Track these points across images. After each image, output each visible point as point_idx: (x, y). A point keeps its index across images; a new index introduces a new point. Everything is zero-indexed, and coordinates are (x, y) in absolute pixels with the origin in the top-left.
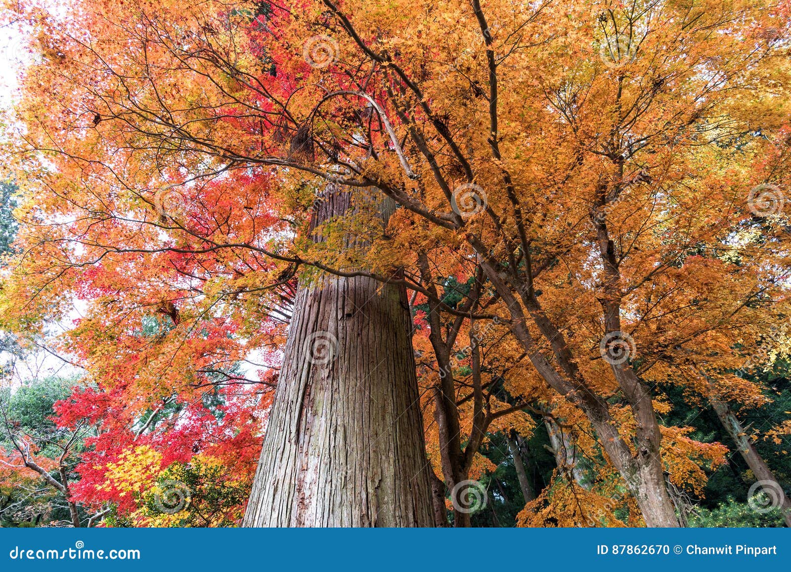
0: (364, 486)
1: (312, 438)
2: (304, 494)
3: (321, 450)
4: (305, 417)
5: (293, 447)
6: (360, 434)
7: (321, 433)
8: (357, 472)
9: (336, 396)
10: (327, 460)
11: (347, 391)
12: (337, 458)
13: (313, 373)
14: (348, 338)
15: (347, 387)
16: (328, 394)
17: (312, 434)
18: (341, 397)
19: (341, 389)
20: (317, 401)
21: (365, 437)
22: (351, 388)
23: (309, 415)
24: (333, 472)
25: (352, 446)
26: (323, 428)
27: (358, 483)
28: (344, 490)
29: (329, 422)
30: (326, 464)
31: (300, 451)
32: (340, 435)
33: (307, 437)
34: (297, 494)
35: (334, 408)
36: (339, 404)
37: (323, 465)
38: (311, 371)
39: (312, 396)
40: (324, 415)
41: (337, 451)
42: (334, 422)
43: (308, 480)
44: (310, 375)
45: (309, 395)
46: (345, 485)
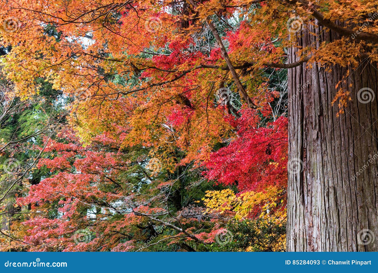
0: (354, 239)
1: (313, 198)
2: (313, 246)
3: (320, 210)
4: (305, 179)
5: (302, 206)
6: (347, 193)
7: (318, 194)
8: (348, 228)
9: (325, 158)
10: (324, 220)
11: (333, 152)
12: (332, 218)
13: (306, 135)
14: (329, 93)
15: (333, 148)
16: (319, 157)
17: (313, 195)
18: (329, 159)
19: (329, 151)
20: (312, 163)
21: (352, 195)
22: (336, 148)
23: (308, 177)
24: (330, 231)
25: (342, 205)
26: (319, 190)
27: (350, 238)
28: (339, 245)
29: (323, 184)
30: (325, 224)
31: (306, 211)
32: (332, 196)
33: (309, 198)
34: (308, 246)
35: (325, 171)
36: (329, 166)
37: (322, 224)
38: (304, 132)
39: (308, 159)
40: (319, 178)
41: (331, 212)
42: (326, 184)
43: (314, 235)
44: (304, 138)
45: (306, 157)
46: (339, 240)
